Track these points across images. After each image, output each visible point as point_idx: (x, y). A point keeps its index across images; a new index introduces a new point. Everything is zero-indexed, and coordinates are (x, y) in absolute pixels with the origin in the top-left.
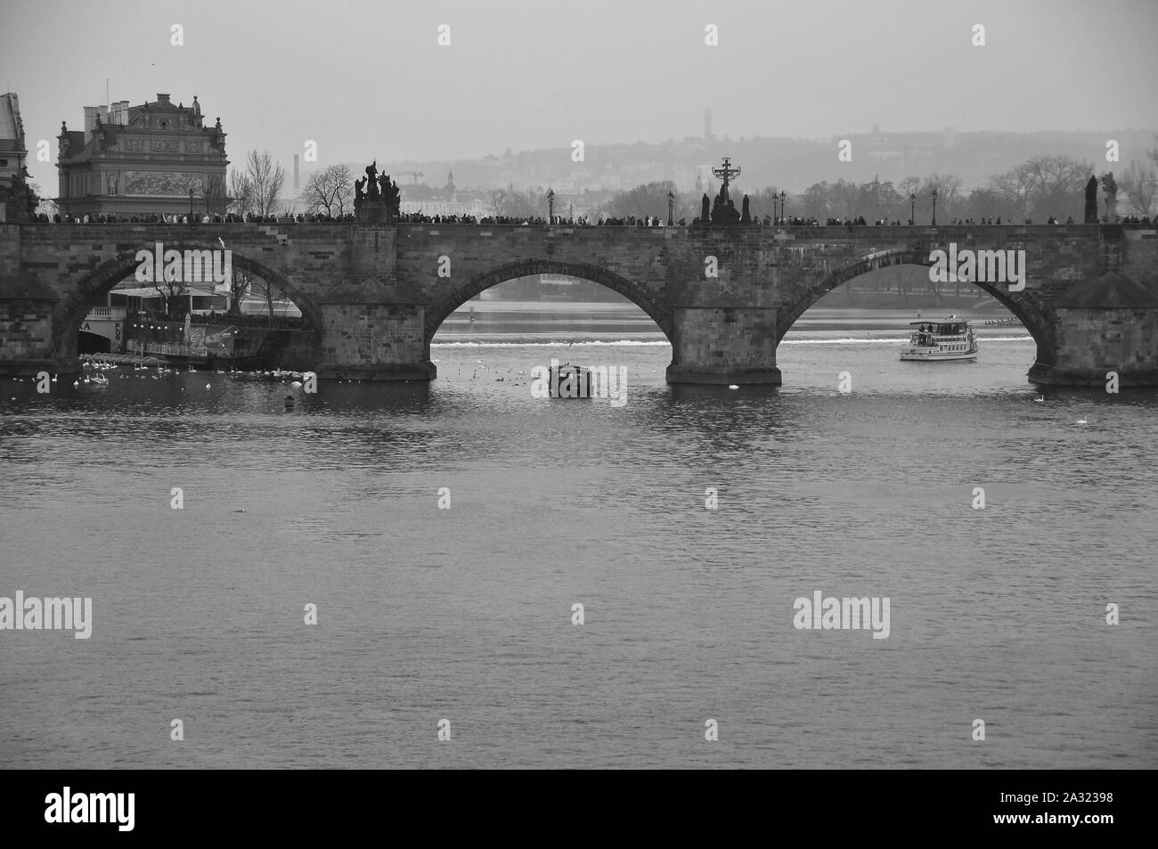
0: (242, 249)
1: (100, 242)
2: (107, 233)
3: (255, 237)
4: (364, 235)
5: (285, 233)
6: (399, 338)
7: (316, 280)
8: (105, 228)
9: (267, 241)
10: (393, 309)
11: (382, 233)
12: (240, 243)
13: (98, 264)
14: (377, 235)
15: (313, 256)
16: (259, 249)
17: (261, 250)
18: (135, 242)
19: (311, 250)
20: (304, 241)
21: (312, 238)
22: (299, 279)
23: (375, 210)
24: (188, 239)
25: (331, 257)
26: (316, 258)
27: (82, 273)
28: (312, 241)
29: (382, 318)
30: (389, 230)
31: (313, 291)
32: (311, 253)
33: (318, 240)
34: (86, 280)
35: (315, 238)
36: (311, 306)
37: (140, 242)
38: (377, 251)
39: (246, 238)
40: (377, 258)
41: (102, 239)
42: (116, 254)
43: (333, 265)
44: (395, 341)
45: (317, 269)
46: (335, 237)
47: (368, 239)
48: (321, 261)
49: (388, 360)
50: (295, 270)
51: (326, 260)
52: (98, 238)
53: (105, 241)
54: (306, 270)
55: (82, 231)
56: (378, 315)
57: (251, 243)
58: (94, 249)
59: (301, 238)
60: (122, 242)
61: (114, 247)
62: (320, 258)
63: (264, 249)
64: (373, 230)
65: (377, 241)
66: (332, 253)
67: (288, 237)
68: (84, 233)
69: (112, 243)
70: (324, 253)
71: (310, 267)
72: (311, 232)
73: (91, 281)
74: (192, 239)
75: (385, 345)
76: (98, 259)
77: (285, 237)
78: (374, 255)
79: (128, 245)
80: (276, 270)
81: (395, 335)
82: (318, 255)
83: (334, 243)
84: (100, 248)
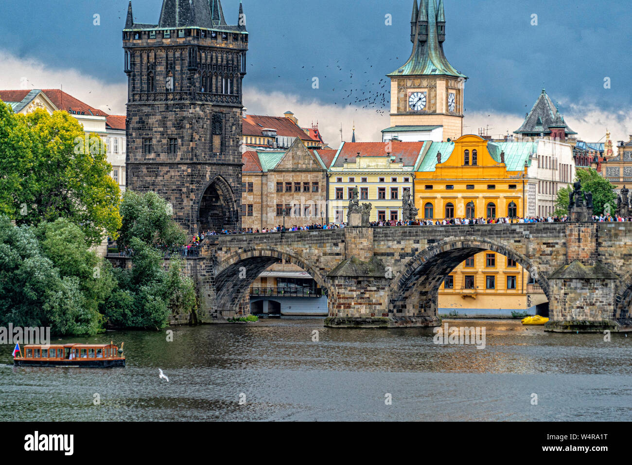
0: (502, 241)
1: (418, 238)
2: (422, 232)
3: (510, 233)
4: (571, 230)
5: (528, 230)
6: (591, 302)
7: (547, 263)
8: (421, 229)
9: (517, 235)
10: (586, 281)
11: (583, 229)
12: (500, 237)
13: (417, 253)
14: (579, 231)
15: (545, 246)
16: (512, 241)
17: (513, 242)
18: (438, 238)
19: (544, 241)
20: (540, 235)
21: (545, 233)
22: (537, 261)
23: (579, 213)
24: (469, 235)
25: (556, 246)
26: (547, 247)
27: (408, 259)
28: (544, 235)
29: (576, 288)
30: (588, 227)
31: (545, 270)
32: (544, 244)
33: (548, 234)
34: (410, 264)
35: (546, 233)
36: (544, 280)
37: (441, 237)
38: (579, 242)
39: (504, 234)
40: (579, 247)
41: (420, 236)
42: (427, 246)
43: (558, 252)
44: (587, 305)
45: (548, 255)
46: (559, 232)
47: (573, 233)
48: (550, 249)
49: (581, 318)
50: (534, 255)
51: (554, 249)
52: (417, 235)
53: (421, 237)
54: (541, 255)
55: (408, 232)
56: (572, 286)
57: (508, 237)
58: (415, 243)
59: (539, 233)
60: (431, 238)
61: (426, 241)
62: (549, 247)
63: (516, 241)
64: (576, 227)
65: (579, 234)
66: (557, 243)
67: (530, 233)
68: (410, 233)
69: (424, 239)
70: (552, 243)
71: (543, 254)
72: (544, 229)
73: (414, 265)
74: (472, 235)
75: (578, 307)
76: (417, 250)
77: (527, 232)
78: (577, 244)
79: (434, 240)
80: (523, 256)
81: (588, 301)
82: (548, 245)
83: (559, 237)
84: (418, 242)
